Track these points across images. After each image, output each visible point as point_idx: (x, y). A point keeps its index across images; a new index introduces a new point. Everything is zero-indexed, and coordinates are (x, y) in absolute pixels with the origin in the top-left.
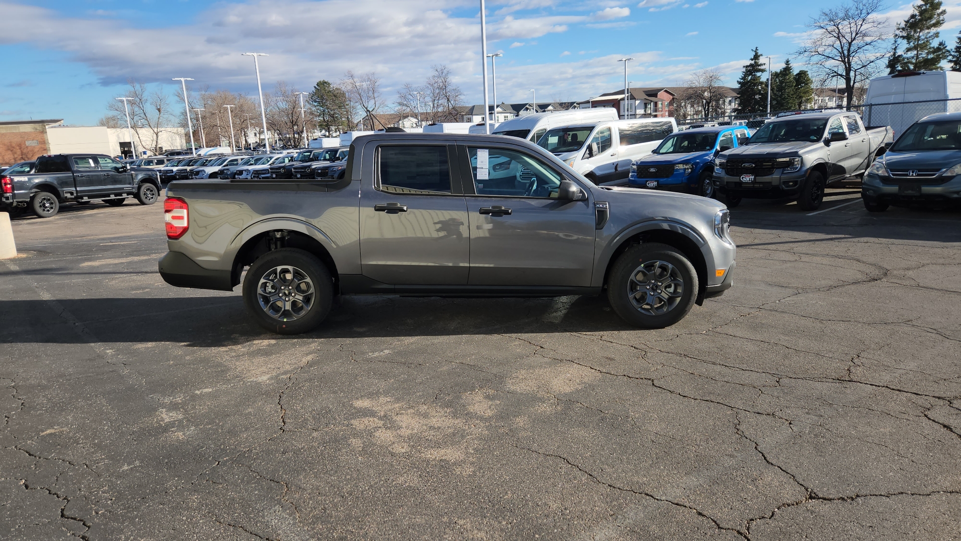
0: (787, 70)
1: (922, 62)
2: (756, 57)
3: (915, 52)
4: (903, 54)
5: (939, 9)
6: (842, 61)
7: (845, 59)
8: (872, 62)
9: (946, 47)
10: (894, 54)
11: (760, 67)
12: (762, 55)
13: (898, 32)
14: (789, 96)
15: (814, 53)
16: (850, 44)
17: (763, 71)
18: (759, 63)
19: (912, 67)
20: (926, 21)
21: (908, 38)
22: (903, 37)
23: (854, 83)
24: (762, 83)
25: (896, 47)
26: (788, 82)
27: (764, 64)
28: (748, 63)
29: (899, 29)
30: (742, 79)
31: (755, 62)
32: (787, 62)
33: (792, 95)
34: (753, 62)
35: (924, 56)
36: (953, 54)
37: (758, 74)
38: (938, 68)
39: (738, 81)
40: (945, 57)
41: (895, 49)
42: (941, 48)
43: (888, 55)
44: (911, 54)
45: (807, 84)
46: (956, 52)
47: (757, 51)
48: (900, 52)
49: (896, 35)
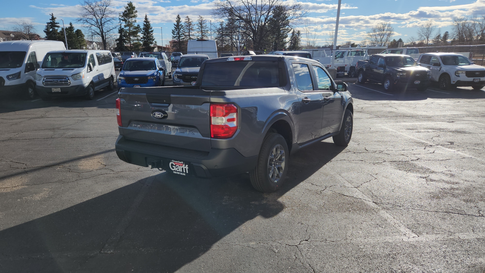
0: (71, 28)
1: (131, 33)
2: (53, 18)
3: (128, 28)
4: (124, 28)
5: (134, 10)
6: (98, 27)
7: (99, 26)
8: (112, 29)
9: (140, 27)
10: (121, 27)
11: (56, 25)
12: (56, 18)
13: (120, 17)
14: (75, 42)
15: (85, 22)
16: (101, 19)
17: (58, 27)
18: (56, 22)
19: (127, 34)
20: (131, 14)
21: (125, 20)
22: (123, 20)
23: (106, 39)
24: (59, 33)
25: (121, 24)
26: (73, 35)
27: (59, 23)
28: (49, 21)
29: (120, 16)
30: (46, 30)
31: (53, 21)
32: (71, 24)
33: (76, 41)
34: (52, 21)
35: (132, 30)
36: (143, 30)
37: (56, 28)
38: (138, 36)
39: (44, 31)
40: (140, 32)
41: (121, 25)
42: (138, 27)
43: (118, 28)
44: (127, 28)
45: (82, 37)
46: (144, 30)
47: (53, 16)
48: (123, 27)
49: (120, 19)
